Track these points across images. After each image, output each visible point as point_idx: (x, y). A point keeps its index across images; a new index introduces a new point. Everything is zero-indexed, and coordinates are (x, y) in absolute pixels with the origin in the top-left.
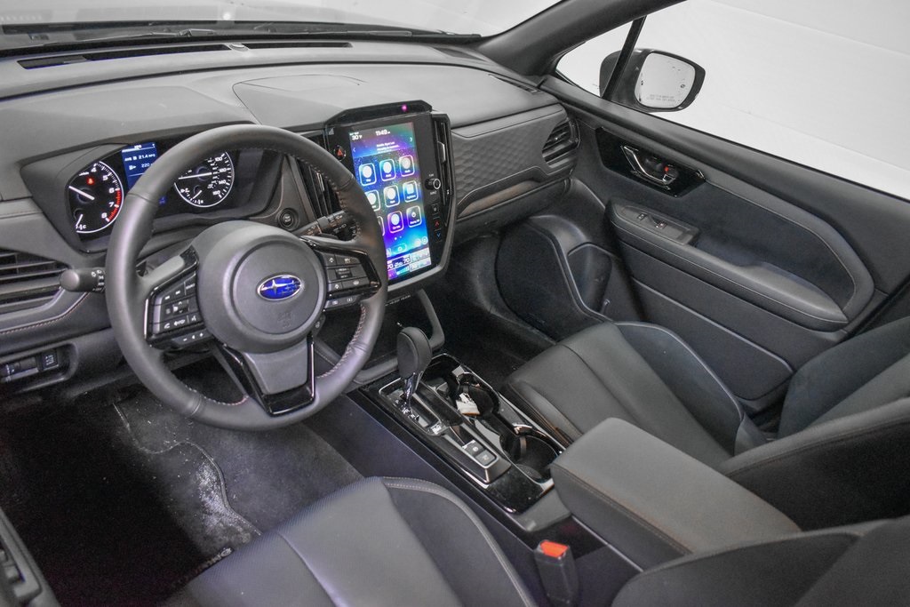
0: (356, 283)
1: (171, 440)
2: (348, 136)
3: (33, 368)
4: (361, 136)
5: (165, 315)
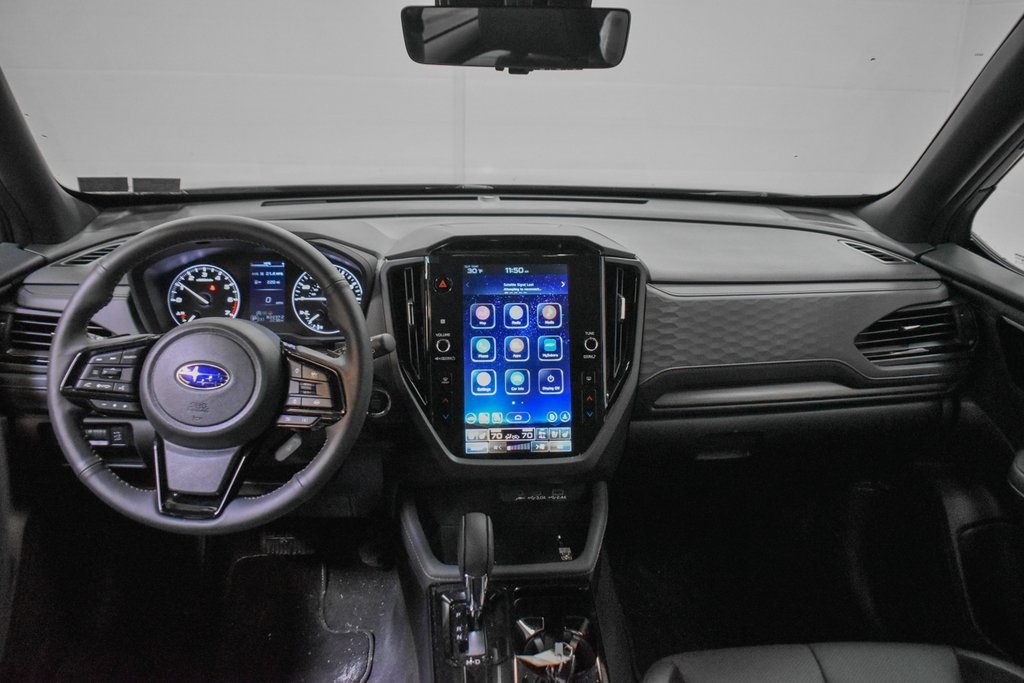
1: (354, 625)
2: (462, 267)
3: (103, 439)
4: (481, 271)
5: (90, 374)
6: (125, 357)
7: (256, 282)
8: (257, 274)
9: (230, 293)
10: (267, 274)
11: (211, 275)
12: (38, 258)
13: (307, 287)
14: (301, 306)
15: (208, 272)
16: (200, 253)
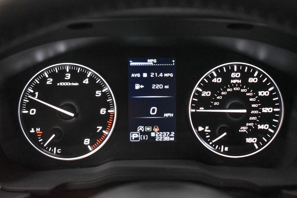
7: (137, 87)
8: (139, 75)
9: (104, 101)
10: (152, 75)
11: (77, 76)
14: (199, 119)
15: (73, 72)
16: (61, 47)
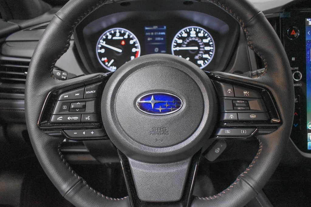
0: (253, 116)
2: (305, 20)
5: (61, 109)
6: (87, 92)
7: (149, 39)
8: (149, 34)
9: (134, 46)
10: (156, 34)
11: (122, 35)
12: (16, 26)
13: (180, 41)
15: (120, 32)
